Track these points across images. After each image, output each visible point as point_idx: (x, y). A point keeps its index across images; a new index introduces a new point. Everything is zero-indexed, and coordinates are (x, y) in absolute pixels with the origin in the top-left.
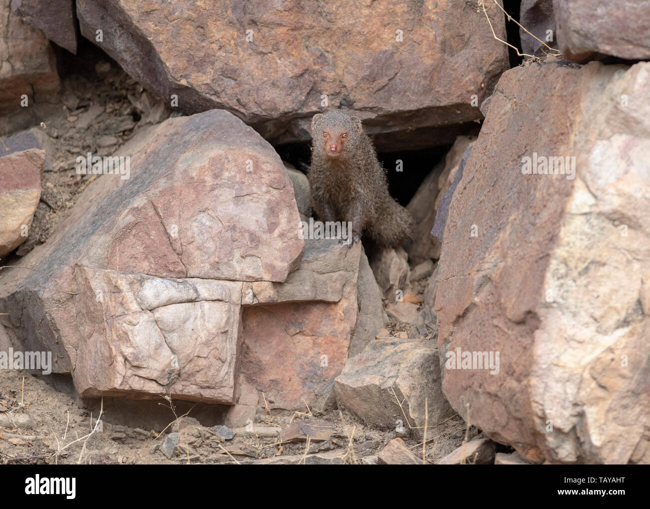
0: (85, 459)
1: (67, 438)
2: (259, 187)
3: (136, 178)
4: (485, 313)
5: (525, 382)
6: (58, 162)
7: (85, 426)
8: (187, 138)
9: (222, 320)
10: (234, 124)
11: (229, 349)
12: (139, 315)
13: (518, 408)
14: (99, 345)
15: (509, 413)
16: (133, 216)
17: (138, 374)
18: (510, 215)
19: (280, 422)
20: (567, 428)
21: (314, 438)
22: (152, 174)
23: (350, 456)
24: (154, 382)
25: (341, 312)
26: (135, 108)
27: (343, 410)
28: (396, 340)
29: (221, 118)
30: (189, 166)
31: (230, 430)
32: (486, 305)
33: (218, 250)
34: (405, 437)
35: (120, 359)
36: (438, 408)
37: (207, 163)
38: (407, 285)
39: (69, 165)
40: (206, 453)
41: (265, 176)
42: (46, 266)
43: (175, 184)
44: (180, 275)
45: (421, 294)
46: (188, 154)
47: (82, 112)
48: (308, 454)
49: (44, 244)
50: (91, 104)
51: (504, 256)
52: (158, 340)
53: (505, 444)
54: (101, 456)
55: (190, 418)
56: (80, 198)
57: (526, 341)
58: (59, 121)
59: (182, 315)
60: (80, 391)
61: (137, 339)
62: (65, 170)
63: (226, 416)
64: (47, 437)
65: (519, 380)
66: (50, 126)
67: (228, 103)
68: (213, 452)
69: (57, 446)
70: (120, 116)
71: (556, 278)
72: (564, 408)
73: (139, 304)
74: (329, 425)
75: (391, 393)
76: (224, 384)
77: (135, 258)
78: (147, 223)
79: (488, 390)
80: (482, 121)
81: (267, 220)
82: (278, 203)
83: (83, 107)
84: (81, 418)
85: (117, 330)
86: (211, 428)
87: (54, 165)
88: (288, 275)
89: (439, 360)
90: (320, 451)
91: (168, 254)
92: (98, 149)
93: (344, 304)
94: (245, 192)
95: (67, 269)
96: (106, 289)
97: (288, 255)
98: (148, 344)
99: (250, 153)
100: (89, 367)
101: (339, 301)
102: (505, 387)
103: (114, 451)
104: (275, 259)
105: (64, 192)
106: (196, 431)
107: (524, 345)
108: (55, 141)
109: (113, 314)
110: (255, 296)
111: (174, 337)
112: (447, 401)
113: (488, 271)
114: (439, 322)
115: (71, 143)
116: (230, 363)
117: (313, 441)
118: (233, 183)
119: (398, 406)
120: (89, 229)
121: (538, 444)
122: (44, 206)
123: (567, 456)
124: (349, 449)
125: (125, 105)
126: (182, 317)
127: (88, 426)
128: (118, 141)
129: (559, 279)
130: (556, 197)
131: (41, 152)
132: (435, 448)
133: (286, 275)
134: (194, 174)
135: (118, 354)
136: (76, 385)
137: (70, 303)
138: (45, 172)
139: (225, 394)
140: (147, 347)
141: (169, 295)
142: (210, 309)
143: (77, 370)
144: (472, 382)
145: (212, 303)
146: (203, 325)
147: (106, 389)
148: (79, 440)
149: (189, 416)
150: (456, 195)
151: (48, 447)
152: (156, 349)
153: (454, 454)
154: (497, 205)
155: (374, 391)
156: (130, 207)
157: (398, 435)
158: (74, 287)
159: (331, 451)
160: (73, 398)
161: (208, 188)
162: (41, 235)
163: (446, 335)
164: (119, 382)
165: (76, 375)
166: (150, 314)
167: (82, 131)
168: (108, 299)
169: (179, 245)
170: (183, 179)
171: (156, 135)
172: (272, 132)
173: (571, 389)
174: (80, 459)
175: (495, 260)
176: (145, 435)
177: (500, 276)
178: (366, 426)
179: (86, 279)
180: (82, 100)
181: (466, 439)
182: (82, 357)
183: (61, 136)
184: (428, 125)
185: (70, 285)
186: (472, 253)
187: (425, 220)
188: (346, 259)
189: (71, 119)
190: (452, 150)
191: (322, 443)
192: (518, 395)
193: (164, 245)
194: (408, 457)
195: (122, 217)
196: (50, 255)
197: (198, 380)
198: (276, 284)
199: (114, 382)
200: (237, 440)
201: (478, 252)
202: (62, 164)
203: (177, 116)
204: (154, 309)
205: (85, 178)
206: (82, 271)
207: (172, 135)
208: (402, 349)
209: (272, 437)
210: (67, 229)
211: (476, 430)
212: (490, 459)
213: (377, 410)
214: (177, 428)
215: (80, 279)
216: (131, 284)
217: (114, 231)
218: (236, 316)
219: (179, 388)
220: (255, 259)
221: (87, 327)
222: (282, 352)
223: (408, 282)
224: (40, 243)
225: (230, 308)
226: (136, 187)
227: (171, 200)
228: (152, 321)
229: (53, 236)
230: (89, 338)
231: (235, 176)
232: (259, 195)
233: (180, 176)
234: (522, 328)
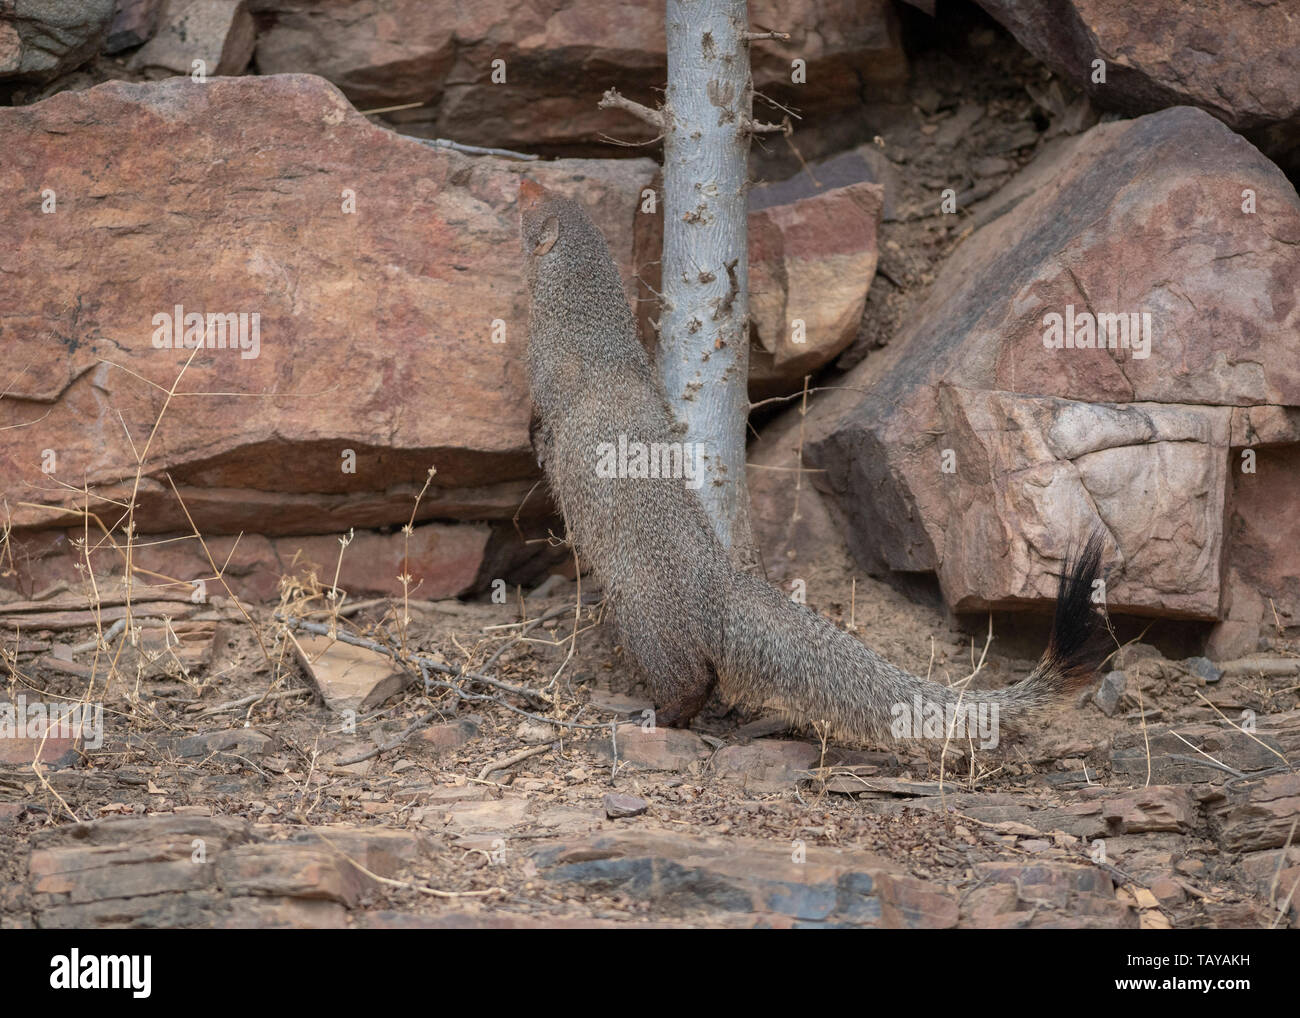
2: (1257, 242)
3: (1043, 231)
6: (906, 205)
7: (961, 661)
8: (1130, 158)
9: (1196, 474)
10: (1213, 131)
11: (1210, 524)
12: (1050, 468)
14: (982, 522)
16: (1039, 296)
17: (1051, 570)
22: (1070, 222)
26: (1039, 108)
29: (1190, 121)
30: (1134, 207)
31: (1215, 665)
33: (1188, 352)
35: (1021, 545)
37: (1165, 200)
39: (925, 210)
40: (1173, 706)
41: (1269, 221)
42: (889, 387)
43: (1111, 240)
44: (1122, 398)
46: (1133, 186)
47: (947, 118)
49: (886, 349)
50: (962, 102)
52: (1085, 511)
55: (1145, 646)
56: (946, 268)
58: (906, 134)
59: (1128, 467)
60: (953, 602)
61: (1050, 510)
62: (919, 219)
63: (1207, 640)
66: (891, 143)
67: (1200, 95)
68: (1185, 704)
70: (1012, 122)
73: (1052, 449)
76: (1203, 586)
77: (1044, 369)
81: (1273, 299)
82: (1291, 269)
83: (949, 108)
84: (955, 649)
85: (1014, 495)
86: (1181, 663)
87: (900, 210)
91: (1101, 361)
92: (975, 181)
94: (1233, 251)
95: (926, 392)
96: (994, 425)
98: (1069, 517)
99: (1241, 182)
100: (966, 561)
104: (1289, 365)
105: (917, 257)
106: (1154, 667)
108: (899, 168)
109: (1006, 467)
110: (1253, 431)
111: (1113, 507)
115: (928, 171)
116: (1212, 550)
118: (1212, 235)
120: (963, 320)
122: (884, 282)
125: (1021, 104)
126: (1127, 470)
127: (967, 661)
128: (1010, 167)
131: (877, 189)
134: (1143, 221)
135: (1017, 537)
136: (945, 593)
137: (932, 450)
138: (884, 223)
139: (1207, 602)
140: (1067, 524)
141: (1103, 433)
142: (1175, 455)
143: (947, 566)
145: (1178, 446)
146: (1164, 484)
147: (996, 598)
149: (1143, 641)
152: (1083, 527)
156: (1031, 281)
158: (939, 421)
160: (942, 614)
161: (1169, 245)
162: (880, 333)
164: (1020, 586)
165: (946, 575)
166: (1071, 466)
167: (948, 150)
168: (996, 441)
170: (1125, 229)
171: (1075, 154)
172: (1280, 143)
179: (959, 407)
180: (946, 95)
182: (954, 543)
183: (911, 160)
189: (928, 129)
195: (1019, 298)
196: (896, 367)
197: (1157, 579)
198: (1291, 410)
199: (1010, 585)
200: (1226, 681)
202: (913, 209)
203: (1113, 120)
204: (1078, 457)
205: (953, 232)
206: (952, 394)
207: (1104, 153)
209: (1288, 676)
210: (924, 321)
214: (1122, 663)
215: (948, 409)
216: (1037, 414)
217: (1005, 323)
218: (1223, 467)
219: (1124, 594)
220: (1252, 366)
221: (962, 491)
224: (878, 346)
225: (1211, 454)
226: (1043, 246)
227: (1104, 268)
228: (1075, 479)
229: (900, 335)
230: (966, 510)
231: (1216, 223)
232: (1257, 255)
233: (1119, 225)
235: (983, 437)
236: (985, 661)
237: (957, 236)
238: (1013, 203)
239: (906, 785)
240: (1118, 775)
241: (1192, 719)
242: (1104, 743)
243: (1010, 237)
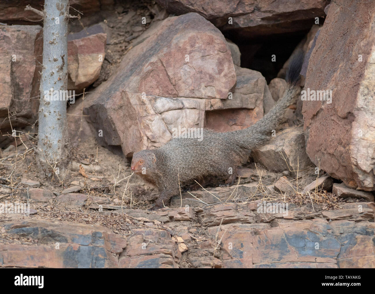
0: (129, 188)
1: (119, 177)
2: (213, 52)
3: (152, 48)
4: (327, 113)
5: (347, 148)
6: (113, 39)
7: (128, 171)
8: (177, 27)
9: (196, 118)
10: (201, 20)
12: (154, 116)
13: (344, 161)
14: (134, 131)
15: (340, 163)
16: (151, 66)
17: (154, 145)
18: (339, 64)
20: (368, 170)
21: (242, 177)
22: (160, 45)
23: (260, 185)
25: (255, 114)
26: (151, 12)
27: (256, 163)
28: (283, 127)
29: (194, 17)
30: (178, 41)
32: (328, 109)
33: (193, 83)
34: (288, 176)
35: (145, 138)
36: (304, 161)
37: (187, 39)
39: (119, 41)
41: (217, 46)
42: (108, 92)
43: (172, 51)
44: (175, 96)
45: (295, 104)
46: (178, 35)
47: (125, 15)
48: (239, 185)
49: (107, 81)
50: (129, 10)
51: (337, 85)
52: (164, 128)
53: (338, 179)
54: (136, 186)
56: (124, 58)
57: (348, 127)
58: (113, 19)
59: (176, 116)
60: (126, 154)
61: (154, 128)
62: (117, 44)
64: (110, 177)
65: (344, 147)
66: (109, 22)
67: (198, 9)
69: (114, 181)
70: (144, 16)
71: (363, 95)
72: (367, 160)
73: (154, 111)
74: (250, 170)
75: (280, 154)
77: (152, 87)
78: (158, 70)
79: (329, 152)
80: (325, 17)
81: (218, 68)
82: (223, 60)
83: (125, 12)
84: (126, 168)
85: (144, 124)
87: (111, 41)
89: (304, 138)
90: (245, 183)
91: (169, 85)
92: (133, 33)
93: (257, 110)
94: (207, 54)
95: (118, 93)
96: (138, 103)
97: (228, 85)
98: (159, 130)
99: (209, 35)
100: (130, 142)
101: (254, 108)
102: (337, 150)
103: (143, 184)
104: (222, 87)
105: (116, 55)
107: (347, 130)
108: (111, 29)
109: (141, 115)
110: (212, 106)
111: (172, 127)
112: (308, 158)
114: (304, 118)
115: (119, 30)
118: (201, 49)
119: (284, 160)
120: (129, 73)
121: (355, 179)
122: (107, 62)
123: (369, 184)
124: (259, 182)
125: (146, 11)
126: (176, 117)
127: (130, 171)
128: (143, 29)
130: (363, 55)
131: (105, 35)
132: (302, 181)
133: (227, 96)
134: (181, 45)
135: (144, 135)
136: (124, 151)
137: (120, 110)
138: (107, 45)
140: (159, 132)
141: (169, 106)
142: (190, 113)
143: (124, 144)
144: (321, 148)
145: (191, 110)
146: (186, 121)
148: (125, 178)
150: (312, 54)
151: (110, 182)
152: (163, 133)
153: (312, 184)
154: (333, 59)
155: (272, 153)
156: (149, 62)
157: (284, 175)
158: (122, 102)
159: (251, 183)
160: (122, 157)
161: (188, 52)
162: (105, 76)
163: (308, 125)
165: (124, 146)
166: (160, 115)
167: (125, 24)
168: (139, 108)
169: (174, 81)
170: (176, 48)
171: (162, 26)
172: (220, 24)
173: (371, 151)
174: (126, 188)
175: (332, 87)
177: (335, 95)
178: (268, 170)
179: (128, 98)
180: (125, 8)
181: (318, 176)
182: (126, 137)
183: (115, 27)
184: (298, 19)
186: (321, 84)
188: (257, 87)
189: (120, 18)
190: (310, 32)
191: (246, 179)
192: (344, 154)
193: (166, 81)
194: (289, 185)
195: (145, 67)
196: (110, 86)
198: (223, 100)
199: (142, 149)
201: (323, 83)
202: (115, 41)
203: (172, 16)
204: (162, 113)
205: (127, 48)
206: (126, 94)
207: (170, 26)
208: (286, 132)
210: (118, 73)
211: (323, 172)
212: (330, 186)
213: (273, 162)
215: (125, 98)
216: (150, 100)
217: (141, 74)
218: (203, 116)
220: (212, 87)
221: (128, 122)
224: (105, 80)
225: (200, 112)
226: (152, 52)
227: (170, 59)
228: (161, 119)
229: (111, 77)
230: (130, 128)
231: (202, 46)
232: (214, 55)
233: (174, 46)
234: (346, 121)
235: (135, 107)
238: (144, 40)
239: (112, 207)
240: (172, 204)
243: (143, 49)
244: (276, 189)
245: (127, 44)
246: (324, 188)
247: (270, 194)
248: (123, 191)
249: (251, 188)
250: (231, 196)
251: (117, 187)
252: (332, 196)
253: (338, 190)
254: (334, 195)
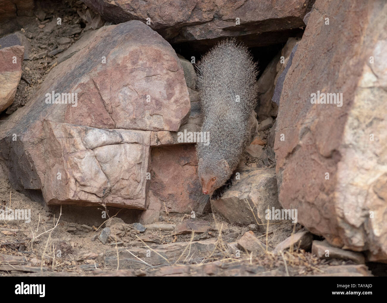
0: (50, 244)
1: (38, 231)
2: (161, 71)
3: (83, 65)
4: (306, 151)
5: (331, 195)
6: (33, 54)
7: (50, 223)
8: (115, 39)
9: (137, 155)
10: (145, 30)
11: (142, 174)
12: (84, 152)
13: (327, 211)
14: (59, 171)
15: (321, 215)
16: (81, 89)
17: (84, 190)
18: (322, 88)
19: (175, 221)
20: (358, 224)
21: (197, 231)
22: (93, 62)
23: (219, 242)
24: (94, 195)
26: (82, 20)
27: (215, 213)
28: (249, 168)
29: (137, 26)
30: (116, 57)
31: (143, 226)
32: (307, 146)
33: (135, 111)
34: (255, 230)
35: (73, 180)
37: (128, 55)
38: (257, 133)
39: (39, 56)
40: (127, 241)
41: (165, 63)
42: (25, 121)
43: (108, 69)
44: (111, 127)
45: (265, 139)
46: (116, 49)
47: (48, 22)
48: (193, 241)
49: (24, 107)
50: (54, 16)
51: (318, 115)
52: (97, 168)
53: (319, 235)
54: (60, 242)
55: (118, 218)
56: (47, 77)
57: (332, 169)
58: (33, 27)
59: (112, 152)
60: (47, 201)
61: (84, 168)
62: (37, 59)
63: (140, 217)
64: (26, 230)
65: (328, 194)
66: (28, 31)
67: (141, 16)
68: (132, 240)
69: (32, 236)
70: (72, 25)
71: (351, 129)
72: (356, 212)
73: (85, 145)
74: (206, 223)
75: (246, 202)
76: (139, 197)
77: (82, 116)
78: (90, 93)
79: (308, 200)
80: (304, 28)
81: (167, 92)
82: (173, 81)
83: (49, 19)
84: (48, 218)
85: (71, 162)
86: (131, 225)
87: (30, 56)
88: (181, 126)
89: (276, 182)
90: (200, 239)
91: (103, 113)
92: (58, 46)
94: (152, 74)
95: (38, 123)
96: (64, 136)
97: (180, 114)
98: (91, 171)
99: (156, 49)
100: (52, 186)
102: (319, 199)
103: (69, 239)
104: (172, 116)
105: (36, 73)
106: (121, 226)
107: (331, 172)
108: (30, 40)
109: (68, 151)
110: (158, 140)
111: (107, 167)
113: (308, 124)
114: (277, 157)
115: (41, 42)
116: (143, 183)
117: (196, 233)
118: (145, 68)
119: (251, 211)
121: (340, 235)
122: (24, 82)
123: (358, 242)
124: (219, 238)
125: (76, 18)
126: (112, 154)
127: (52, 223)
128: (71, 41)
129: (353, 129)
130: (352, 77)
131: (22, 48)
132: (274, 237)
133: (179, 127)
134: (120, 62)
135: (71, 177)
136: (44, 197)
137: (40, 145)
138: (24, 60)
139: (140, 203)
140: (90, 173)
141: (104, 140)
142: (130, 148)
143: (45, 187)
144: (297, 195)
145: (131, 145)
146: (126, 159)
147: (63, 200)
148: (46, 232)
149: (116, 217)
150: (288, 75)
151: (27, 236)
152: (96, 174)
153: (286, 241)
154: (314, 82)
155: (235, 201)
156: (79, 83)
157: (250, 229)
158: (43, 134)
159: (208, 239)
160: (43, 205)
161: (129, 71)
162: (22, 101)
163: (281, 165)
164: (72, 195)
165: (45, 191)
166: (92, 151)
167: (48, 34)
168: (64, 142)
169: (110, 107)
170: (113, 65)
171: (95, 37)
172: (170, 35)
173: (361, 200)
174: (47, 244)
175: (313, 117)
176: (88, 229)
177: (316, 128)
178: (230, 223)
179: (51, 129)
180: (48, 14)
181: (294, 231)
182: (48, 179)
183: (35, 38)
184: (270, 30)
185: (41, 133)
186: (298, 113)
187: (268, 92)
189: (41, 26)
190: (285, 47)
191: (202, 235)
192: (327, 204)
193: (100, 108)
194: (256, 243)
195: (74, 89)
196: (28, 113)
197: (122, 194)
198: (173, 133)
199: (68, 195)
200: (147, 232)
201: (301, 112)
202: (35, 55)
203: (109, 25)
204: (94, 148)
205: (50, 64)
206: (48, 124)
207: (106, 37)
208: (253, 174)
209: (170, 230)
210: (38, 97)
211: (300, 226)
212: (309, 244)
213: (237, 213)
214: (109, 225)
215: (47, 129)
216: (80, 132)
218: (147, 153)
219: (110, 199)
220: (159, 116)
221: (51, 160)
222: (176, 176)
223: (257, 131)
224: (21, 106)
225: (143, 148)
226: (83, 70)
227: (105, 79)
228: (93, 156)
229: (30, 102)
230: (53, 167)
231: (146, 63)
232: (161, 76)
233: (111, 63)
234: (330, 161)
235: (60, 140)
236: (58, 223)
237: (51, 66)
238: (72, 54)
239: (29, 268)
240: (107, 266)
241: (134, 245)
242: (102, 254)
243: (71, 67)
244: (240, 247)
245: (50, 59)
246: (302, 247)
247: (233, 254)
248: (43, 248)
249: (208, 246)
250: (183, 256)
251: (35, 243)
252: (312, 257)
253: (319, 250)
254: (314, 255)
